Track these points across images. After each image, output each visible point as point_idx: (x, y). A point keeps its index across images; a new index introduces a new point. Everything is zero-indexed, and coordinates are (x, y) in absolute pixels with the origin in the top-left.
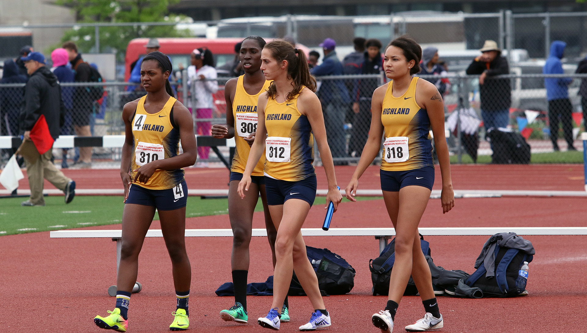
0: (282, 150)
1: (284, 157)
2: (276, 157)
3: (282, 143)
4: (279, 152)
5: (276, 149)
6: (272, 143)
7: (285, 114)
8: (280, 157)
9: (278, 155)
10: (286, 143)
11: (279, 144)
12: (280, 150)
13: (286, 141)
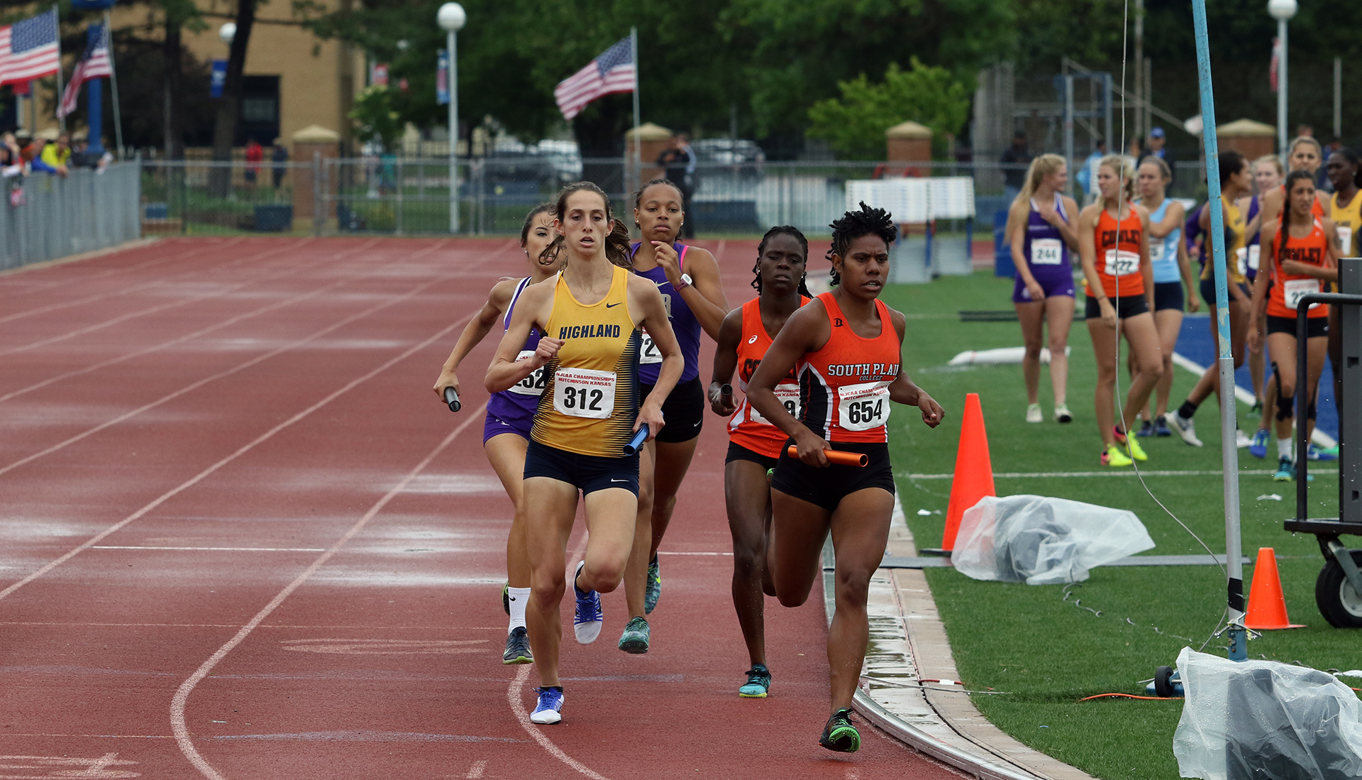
0: (599, 395)
1: (600, 409)
2: (582, 407)
3: (597, 381)
4: (589, 399)
5: (583, 392)
6: (573, 381)
7: (607, 326)
8: (592, 407)
9: (588, 403)
10: (608, 382)
11: (591, 383)
12: (593, 394)
13: (606, 379)
